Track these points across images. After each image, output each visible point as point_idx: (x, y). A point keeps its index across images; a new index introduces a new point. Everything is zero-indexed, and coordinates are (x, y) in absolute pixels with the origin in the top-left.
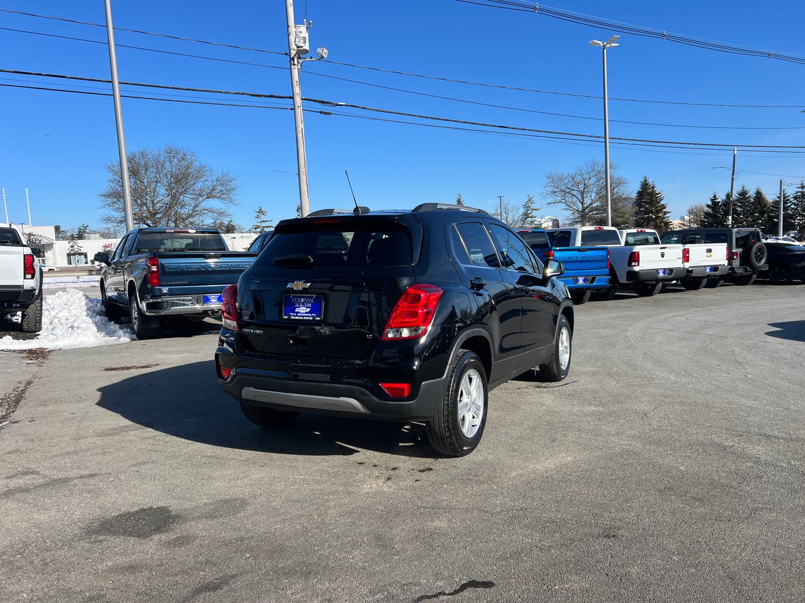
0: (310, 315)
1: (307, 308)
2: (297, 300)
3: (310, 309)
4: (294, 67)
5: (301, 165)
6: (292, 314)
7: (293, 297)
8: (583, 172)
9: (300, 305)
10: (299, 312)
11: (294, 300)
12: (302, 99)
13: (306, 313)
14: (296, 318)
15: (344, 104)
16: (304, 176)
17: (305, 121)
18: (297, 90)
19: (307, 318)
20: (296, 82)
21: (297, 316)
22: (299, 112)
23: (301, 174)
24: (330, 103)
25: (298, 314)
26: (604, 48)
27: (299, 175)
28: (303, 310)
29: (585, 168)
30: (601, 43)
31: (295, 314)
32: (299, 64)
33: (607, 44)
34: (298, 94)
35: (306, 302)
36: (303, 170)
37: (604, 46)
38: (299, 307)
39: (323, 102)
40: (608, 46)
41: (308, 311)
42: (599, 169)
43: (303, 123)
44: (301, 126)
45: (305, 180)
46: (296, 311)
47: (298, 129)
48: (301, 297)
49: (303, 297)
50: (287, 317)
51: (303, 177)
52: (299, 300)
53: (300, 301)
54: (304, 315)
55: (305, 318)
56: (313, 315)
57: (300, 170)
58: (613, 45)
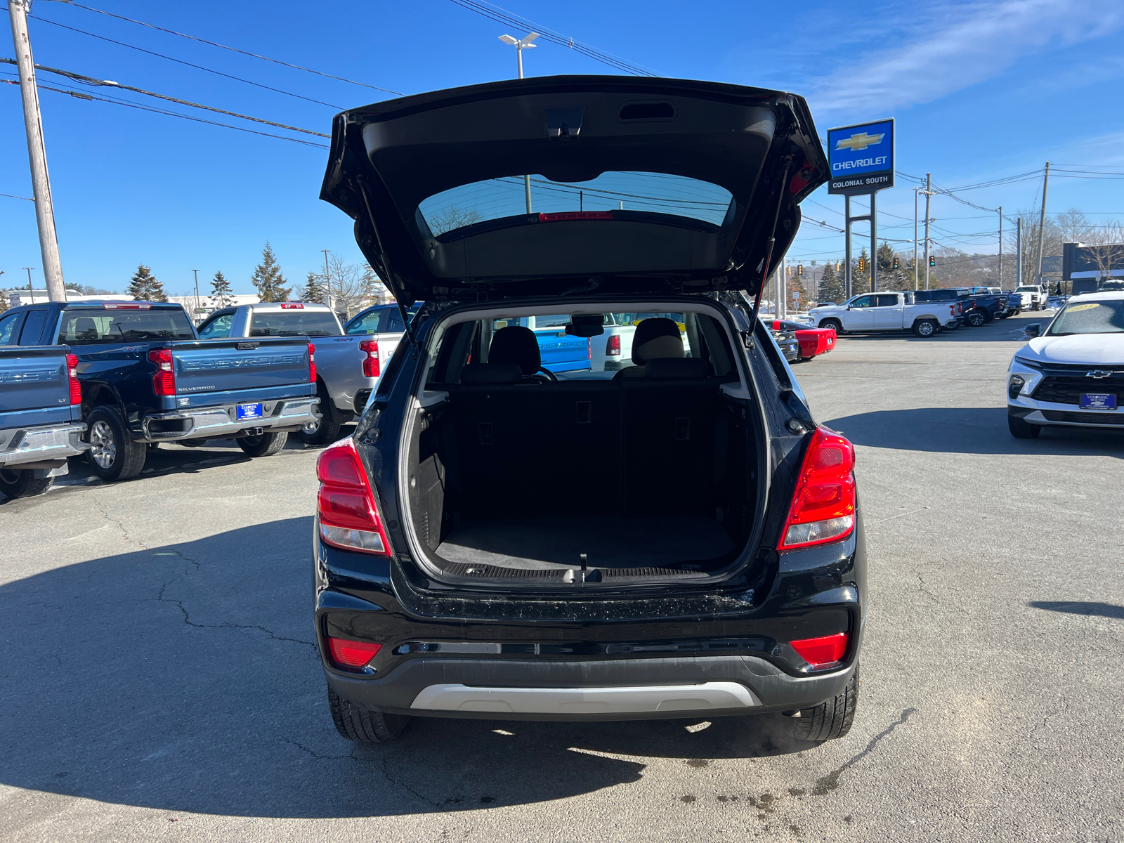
4: (18, 7)
5: (40, 184)
12: (36, 67)
15: (116, 83)
16: (48, 205)
18: (25, 49)
20: (23, 35)
22: (31, 90)
23: (41, 200)
24: (85, 78)
26: (519, 48)
27: (36, 201)
30: (515, 40)
32: (27, 4)
33: (522, 43)
34: (27, 56)
36: (44, 192)
37: (518, 44)
39: (76, 77)
40: (523, 45)
43: (39, 109)
44: (35, 114)
45: (49, 210)
47: (30, 119)
51: (46, 206)
57: (39, 192)
58: (530, 45)
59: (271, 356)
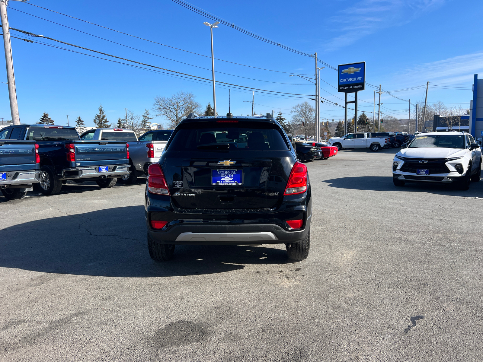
0: (233, 182)
1: (230, 177)
2: (222, 172)
3: (232, 178)
4: (3, 3)
5: (10, 77)
6: (219, 182)
7: (219, 170)
8: (176, 98)
9: (224, 175)
10: (224, 181)
11: (220, 172)
12: (10, 28)
13: (230, 181)
14: (223, 184)
15: (43, 36)
16: (14, 85)
17: (12, 44)
18: (6, 21)
19: (232, 184)
20: (5, 15)
21: (223, 183)
22: (8, 38)
23: (10, 83)
24: (32, 34)
25: (224, 182)
26: (211, 28)
27: (9, 84)
28: (227, 179)
29: (177, 96)
30: (210, 24)
31: (221, 182)
32: (7, 2)
33: (213, 26)
34: (6, 24)
35: (229, 174)
36: (12, 80)
37: (211, 26)
38: (224, 177)
39: (26, 33)
40: (213, 27)
41: (232, 179)
42: (185, 97)
43: (11, 46)
44: (9, 48)
45: (14, 88)
46: (222, 179)
47: (7, 50)
48: (225, 171)
49: (227, 171)
50: (215, 184)
51: (13, 86)
52: (223, 172)
53: (225, 173)
54: (229, 182)
55: (230, 184)
56: (235, 182)
57: (10, 80)
58: (216, 26)
59: (112, 148)
